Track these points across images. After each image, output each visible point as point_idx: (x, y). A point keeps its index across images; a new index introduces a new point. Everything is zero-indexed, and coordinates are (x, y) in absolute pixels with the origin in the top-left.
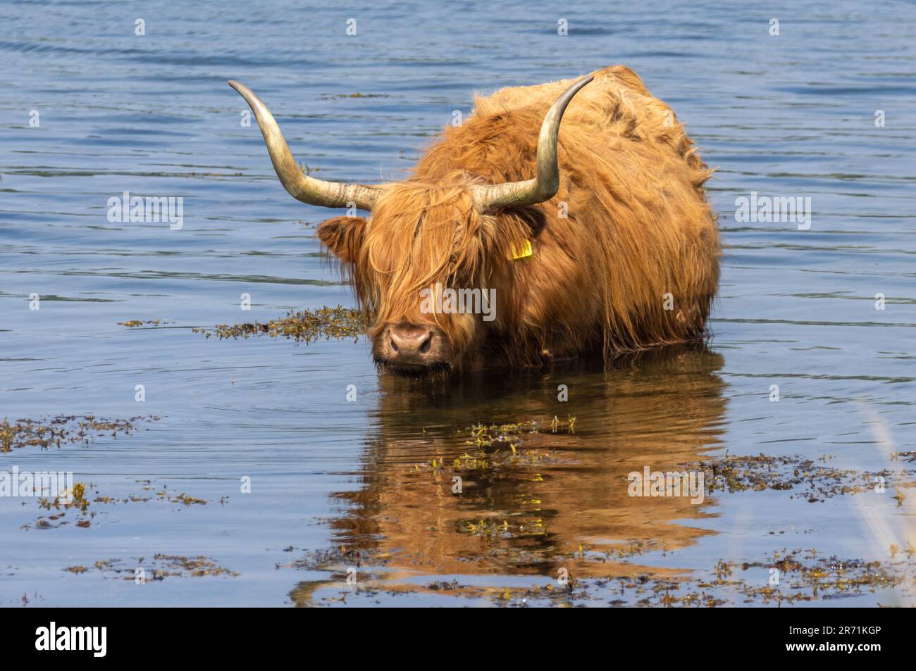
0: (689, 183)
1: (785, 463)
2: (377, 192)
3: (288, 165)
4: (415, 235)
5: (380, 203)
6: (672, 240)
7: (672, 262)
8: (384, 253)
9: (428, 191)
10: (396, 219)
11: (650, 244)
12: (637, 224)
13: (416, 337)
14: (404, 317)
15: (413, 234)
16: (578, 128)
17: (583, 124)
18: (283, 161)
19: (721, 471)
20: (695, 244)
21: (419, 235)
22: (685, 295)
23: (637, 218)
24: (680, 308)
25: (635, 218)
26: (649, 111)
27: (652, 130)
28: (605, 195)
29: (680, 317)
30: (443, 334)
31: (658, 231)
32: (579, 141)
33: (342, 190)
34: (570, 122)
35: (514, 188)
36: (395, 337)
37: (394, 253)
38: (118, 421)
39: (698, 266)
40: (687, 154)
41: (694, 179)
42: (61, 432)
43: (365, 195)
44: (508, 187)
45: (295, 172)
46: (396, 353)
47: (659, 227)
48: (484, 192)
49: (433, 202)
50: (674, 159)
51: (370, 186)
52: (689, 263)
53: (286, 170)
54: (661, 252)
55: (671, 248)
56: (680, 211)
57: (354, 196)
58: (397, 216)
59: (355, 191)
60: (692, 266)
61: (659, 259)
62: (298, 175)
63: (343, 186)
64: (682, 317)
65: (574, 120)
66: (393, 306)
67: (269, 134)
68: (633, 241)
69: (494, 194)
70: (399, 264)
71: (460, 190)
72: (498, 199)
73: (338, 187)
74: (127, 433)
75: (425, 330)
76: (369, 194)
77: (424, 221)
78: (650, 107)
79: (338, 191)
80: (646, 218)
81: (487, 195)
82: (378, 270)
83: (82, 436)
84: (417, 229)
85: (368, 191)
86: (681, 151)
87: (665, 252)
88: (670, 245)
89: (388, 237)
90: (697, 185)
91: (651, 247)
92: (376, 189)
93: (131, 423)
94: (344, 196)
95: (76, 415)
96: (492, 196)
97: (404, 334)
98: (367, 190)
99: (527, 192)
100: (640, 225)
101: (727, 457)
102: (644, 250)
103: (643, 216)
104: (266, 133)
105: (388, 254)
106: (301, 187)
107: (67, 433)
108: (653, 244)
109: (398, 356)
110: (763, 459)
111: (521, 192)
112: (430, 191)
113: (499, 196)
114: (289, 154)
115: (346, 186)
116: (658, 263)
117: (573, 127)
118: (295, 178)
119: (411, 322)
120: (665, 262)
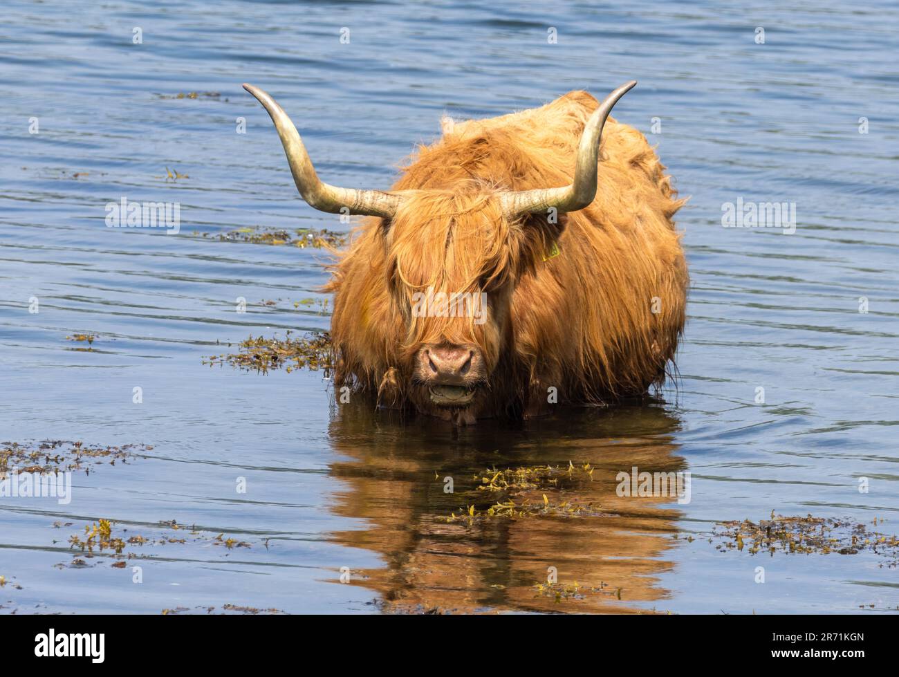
0: (660, 212)
1: (836, 526)
2: (397, 199)
3: (307, 173)
4: (446, 247)
5: (402, 211)
6: (649, 268)
7: (649, 291)
8: (415, 265)
9: (453, 198)
10: (422, 229)
11: (628, 271)
12: (615, 250)
13: (457, 358)
14: (442, 336)
15: (444, 247)
16: (550, 151)
17: (554, 147)
18: (304, 169)
19: (774, 533)
20: (670, 273)
21: (451, 246)
22: (661, 326)
23: (614, 244)
24: (655, 338)
25: (612, 245)
26: (620, 138)
27: (625, 155)
28: (583, 220)
29: (654, 348)
30: (483, 354)
31: (635, 258)
32: (553, 163)
33: (360, 197)
34: (540, 145)
35: (544, 196)
36: (434, 357)
37: (425, 265)
38: (109, 448)
39: (672, 296)
40: (661, 182)
41: (666, 208)
42: (56, 458)
43: (384, 202)
44: (536, 194)
45: (315, 180)
46: (435, 374)
47: (635, 254)
48: (511, 199)
49: (461, 209)
50: (646, 187)
51: (389, 193)
52: (664, 291)
53: (306, 178)
54: (638, 280)
55: (648, 276)
56: (654, 238)
57: (373, 203)
58: (423, 225)
59: (373, 198)
60: (667, 295)
61: (637, 286)
62: (317, 182)
63: (359, 192)
64: (657, 347)
65: (546, 143)
66: (428, 323)
67: (289, 142)
68: (612, 269)
69: (522, 201)
70: (432, 278)
71: (487, 197)
72: (527, 207)
73: (355, 194)
74: (124, 461)
75: (466, 350)
76: (388, 201)
77: (454, 231)
78: (623, 135)
79: (355, 198)
80: (623, 243)
81: (514, 203)
82: (409, 284)
83: (78, 463)
84: (448, 241)
85: (387, 198)
86: (654, 177)
87: (642, 280)
88: (646, 272)
89: (418, 249)
90: (668, 215)
91: (629, 274)
92: (395, 196)
93: (124, 451)
94: (361, 203)
95: (62, 440)
96: (520, 204)
97: (443, 353)
98: (385, 196)
99: (560, 201)
100: (618, 252)
101: (773, 517)
102: (622, 278)
103: (620, 242)
104: (287, 140)
105: (419, 266)
106: (320, 196)
107: (62, 459)
108: (631, 272)
109: (437, 377)
110: (812, 520)
111: (552, 200)
112: (455, 198)
113: (527, 204)
114: (309, 162)
115: (362, 192)
116: (636, 292)
117: (545, 149)
118: (314, 186)
119: (452, 341)
120: (642, 290)
